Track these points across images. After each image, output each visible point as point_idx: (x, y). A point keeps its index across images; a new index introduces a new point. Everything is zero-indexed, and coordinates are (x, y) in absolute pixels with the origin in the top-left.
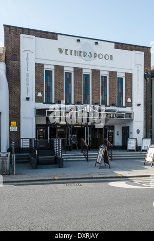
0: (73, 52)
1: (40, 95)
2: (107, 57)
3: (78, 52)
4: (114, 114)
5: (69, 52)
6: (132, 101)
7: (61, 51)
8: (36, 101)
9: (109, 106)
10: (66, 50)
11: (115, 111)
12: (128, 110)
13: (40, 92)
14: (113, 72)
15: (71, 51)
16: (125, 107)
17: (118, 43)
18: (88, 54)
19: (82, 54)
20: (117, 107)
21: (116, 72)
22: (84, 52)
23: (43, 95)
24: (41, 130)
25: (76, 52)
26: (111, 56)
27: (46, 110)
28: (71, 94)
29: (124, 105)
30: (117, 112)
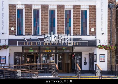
1: (13, 29)
4: (77, 42)
6: (95, 30)
8: (10, 34)
9: (73, 36)
11: (78, 40)
12: (92, 38)
13: (13, 27)
14: (77, 5)
16: (89, 36)
20: (80, 36)
21: (80, 6)
23: (15, 29)
24: (18, 57)
27: (17, 41)
28: (39, 27)
29: (88, 34)
30: (80, 40)
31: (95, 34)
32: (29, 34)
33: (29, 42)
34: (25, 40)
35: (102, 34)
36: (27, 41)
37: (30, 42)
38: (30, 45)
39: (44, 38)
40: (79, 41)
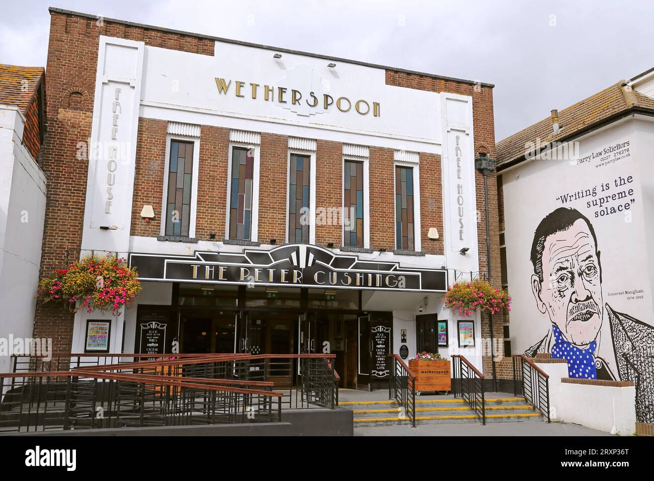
0: (261, 92)
1: (147, 211)
2: (363, 108)
3: (276, 92)
4: (384, 276)
5: (246, 91)
6: (441, 235)
7: (222, 86)
9: (370, 251)
10: (240, 85)
11: (389, 267)
12: (431, 262)
13: (148, 203)
14: (381, 149)
15: (255, 86)
16: (422, 254)
17: (397, 71)
18: (306, 96)
19: (288, 96)
20: (395, 253)
21: (391, 151)
22: (294, 92)
23: (158, 213)
24: (154, 325)
25: (268, 90)
26: (377, 105)
27: (166, 261)
28: (249, 213)
29: (418, 248)
30: (395, 270)
31: (441, 252)
32: (212, 237)
33: (211, 266)
34: (198, 259)
35: (464, 251)
36: (203, 262)
37: (217, 267)
38: (217, 278)
39: (269, 253)
40: (391, 271)
